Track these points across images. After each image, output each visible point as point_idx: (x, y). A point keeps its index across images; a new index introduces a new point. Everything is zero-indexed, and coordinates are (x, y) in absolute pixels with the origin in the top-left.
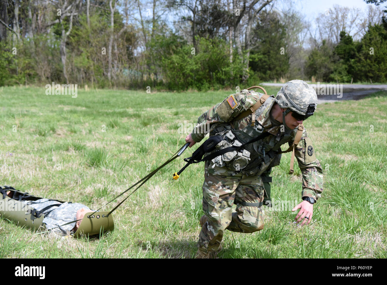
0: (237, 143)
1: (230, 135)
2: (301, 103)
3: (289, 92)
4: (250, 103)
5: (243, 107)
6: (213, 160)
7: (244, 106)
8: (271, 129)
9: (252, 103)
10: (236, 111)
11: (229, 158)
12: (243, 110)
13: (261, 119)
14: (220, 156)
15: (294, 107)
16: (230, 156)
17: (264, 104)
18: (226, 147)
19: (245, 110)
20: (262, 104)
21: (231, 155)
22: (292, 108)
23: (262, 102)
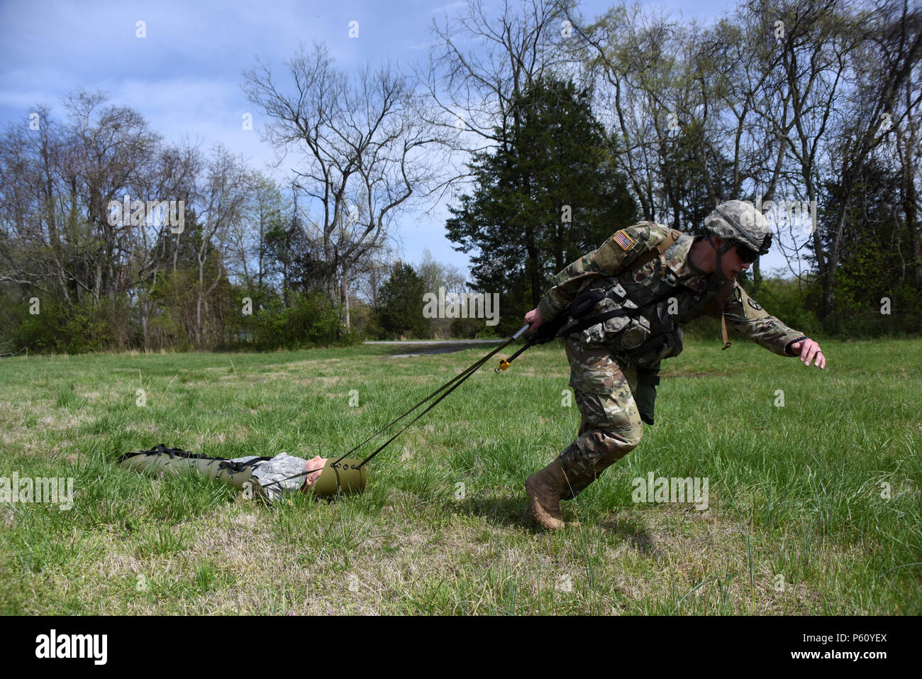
0: (630, 304)
1: (619, 290)
2: (755, 229)
3: (732, 213)
4: (657, 238)
5: (645, 245)
6: (587, 332)
7: (646, 243)
8: (689, 281)
9: (660, 237)
10: (631, 254)
11: (617, 326)
12: (645, 249)
13: (674, 265)
14: (600, 325)
15: (743, 236)
16: (618, 323)
17: (678, 241)
18: (611, 309)
19: (648, 249)
20: (675, 240)
21: (621, 322)
22: (740, 238)
23: (675, 238)
